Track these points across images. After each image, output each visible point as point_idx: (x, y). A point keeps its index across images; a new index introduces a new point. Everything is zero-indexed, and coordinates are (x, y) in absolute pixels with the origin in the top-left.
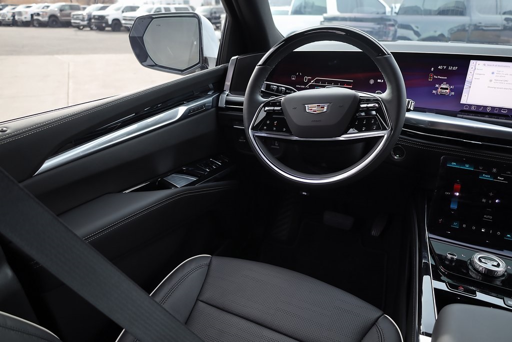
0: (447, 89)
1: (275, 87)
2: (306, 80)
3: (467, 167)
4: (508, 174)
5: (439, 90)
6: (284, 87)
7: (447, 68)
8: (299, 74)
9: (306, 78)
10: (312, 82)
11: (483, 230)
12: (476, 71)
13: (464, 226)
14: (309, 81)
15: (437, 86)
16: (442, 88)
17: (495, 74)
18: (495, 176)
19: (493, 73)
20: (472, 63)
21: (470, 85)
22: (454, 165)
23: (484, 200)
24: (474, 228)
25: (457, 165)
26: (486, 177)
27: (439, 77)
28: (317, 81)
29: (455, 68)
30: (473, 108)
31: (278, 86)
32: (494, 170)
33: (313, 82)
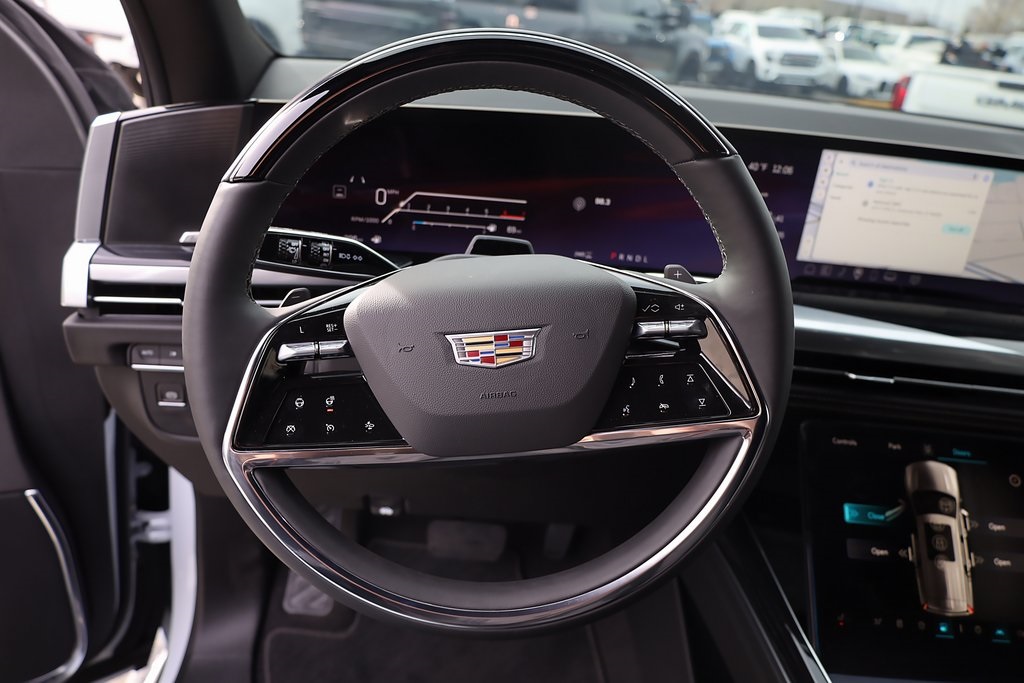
1: (294, 243)
2: (381, 200)
6: (328, 241)
7: (770, 168)
8: (358, 180)
9: (381, 193)
10: (402, 204)
12: (836, 179)
14: (393, 201)
17: (875, 188)
19: (871, 184)
20: (828, 157)
21: (818, 214)
28: (418, 203)
29: (789, 170)
30: (824, 273)
31: (306, 240)
33: (405, 207)
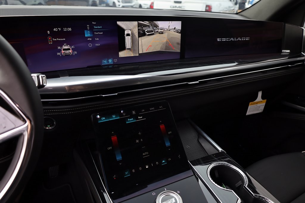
0: (69, 49)
3: (114, 118)
4: (143, 112)
5: (63, 51)
7: (62, 29)
11: (147, 167)
13: (133, 171)
15: (59, 48)
16: (64, 50)
18: (136, 117)
22: (104, 120)
23: (137, 141)
24: (140, 168)
25: (106, 119)
26: (131, 120)
27: (58, 39)
29: (70, 29)
32: (134, 112)
